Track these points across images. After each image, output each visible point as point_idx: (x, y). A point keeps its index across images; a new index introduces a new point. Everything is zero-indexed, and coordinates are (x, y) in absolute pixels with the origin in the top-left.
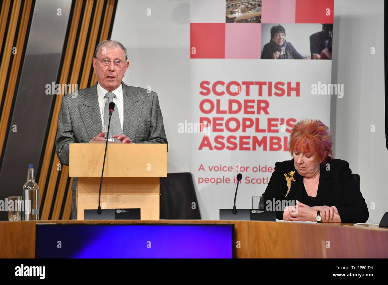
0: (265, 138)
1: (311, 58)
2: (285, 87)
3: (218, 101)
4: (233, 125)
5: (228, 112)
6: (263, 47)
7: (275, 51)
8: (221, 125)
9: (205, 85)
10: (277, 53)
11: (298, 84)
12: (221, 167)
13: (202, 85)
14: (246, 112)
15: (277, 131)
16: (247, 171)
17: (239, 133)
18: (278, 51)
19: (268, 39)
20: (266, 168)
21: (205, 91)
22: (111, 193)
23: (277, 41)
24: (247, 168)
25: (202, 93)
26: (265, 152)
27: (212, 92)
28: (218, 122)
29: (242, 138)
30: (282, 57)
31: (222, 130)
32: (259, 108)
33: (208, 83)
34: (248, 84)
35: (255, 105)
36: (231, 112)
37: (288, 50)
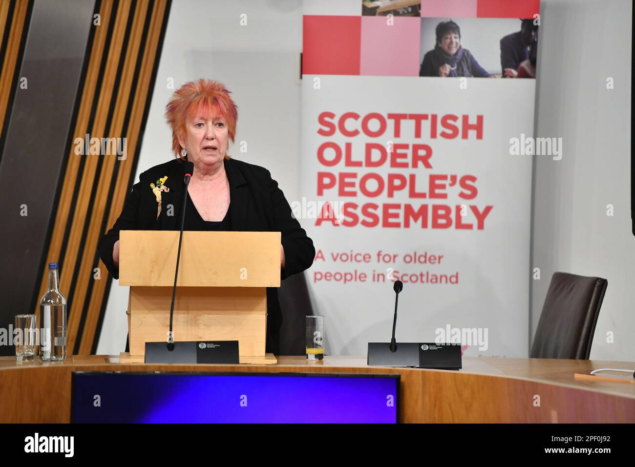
0: (424, 208)
1: (501, 75)
2: (459, 124)
3: (348, 146)
4: (372, 185)
5: (364, 164)
6: (423, 57)
7: (442, 64)
8: (352, 185)
9: (327, 119)
10: (445, 67)
11: (480, 119)
12: (352, 255)
13: (321, 119)
14: (394, 164)
15: (444, 196)
16: (394, 261)
17: (382, 199)
18: (448, 64)
19: (431, 44)
20: (425, 257)
21: (327, 129)
22: (186, 312)
23: (446, 47)
24: (395, 256)
25: (321, 132)
26: (424, 230)
27: (338, 131)
28: (347, 180)
29: (386, 207)
30: (455, 74)
31: (354, 194)
32: (416, 159)
33: (332, 116)
34: (398, 118)
35: (409, 152)
36: (369, 163)
37: (465, 61)
